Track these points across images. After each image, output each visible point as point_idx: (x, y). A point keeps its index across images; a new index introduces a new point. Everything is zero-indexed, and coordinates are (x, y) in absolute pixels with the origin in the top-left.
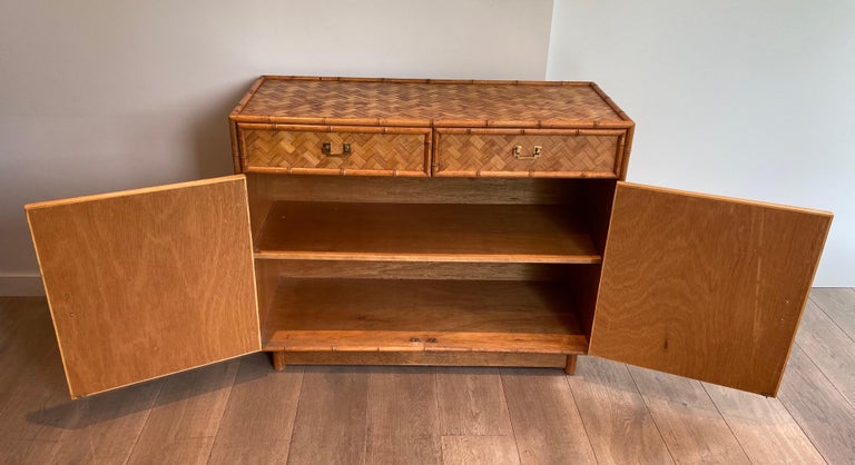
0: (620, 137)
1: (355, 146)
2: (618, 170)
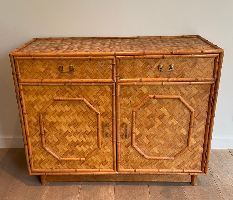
0: (216, 58)
1: (76, 67)
2: (216, 76)
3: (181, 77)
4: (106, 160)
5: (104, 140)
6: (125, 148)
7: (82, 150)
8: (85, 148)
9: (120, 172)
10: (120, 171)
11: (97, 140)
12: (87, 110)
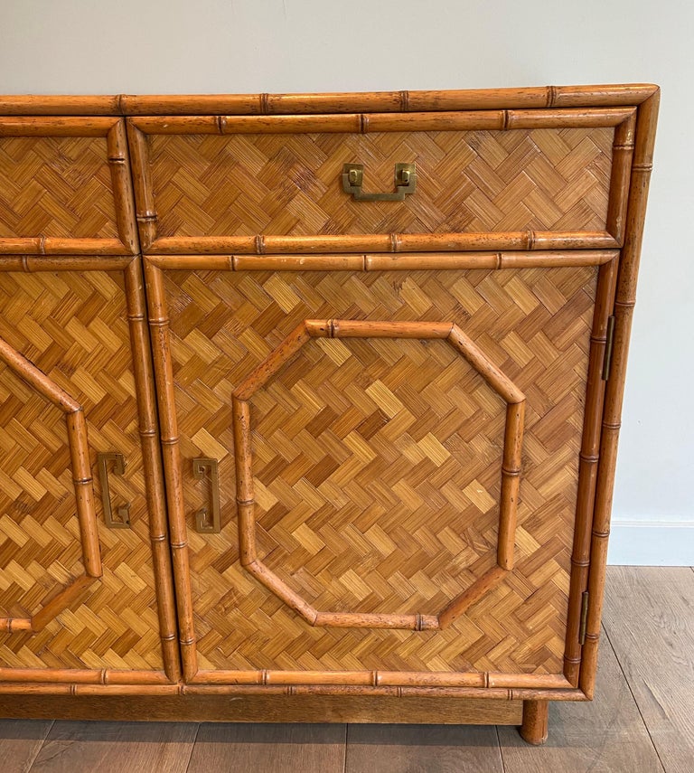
0: (619, 128)
2: (620, 222)
3: (456, 230)
4: (129, 630)
5: (111, 537)
6: (210, 574)
7: (14, 584)
8: (27, 576)
9: (198, 684)
10: (195, 680)
11: (78, 534)
12: (16, 391)
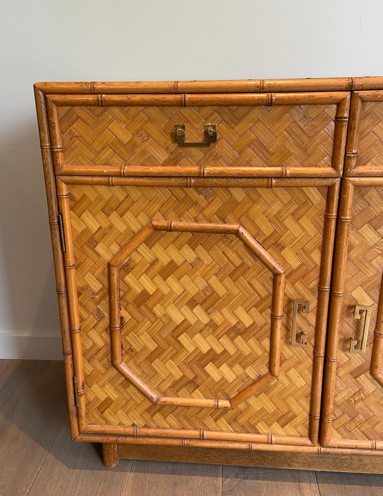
4: (290, 411)
5: (288, 352)
6: (350, 379)
7: (223, 378)
8: (231, 373)
9: (330, 447)
10: (330, 444)
11: (268, 349)
12: (246, 260)
